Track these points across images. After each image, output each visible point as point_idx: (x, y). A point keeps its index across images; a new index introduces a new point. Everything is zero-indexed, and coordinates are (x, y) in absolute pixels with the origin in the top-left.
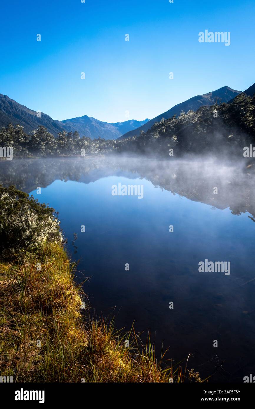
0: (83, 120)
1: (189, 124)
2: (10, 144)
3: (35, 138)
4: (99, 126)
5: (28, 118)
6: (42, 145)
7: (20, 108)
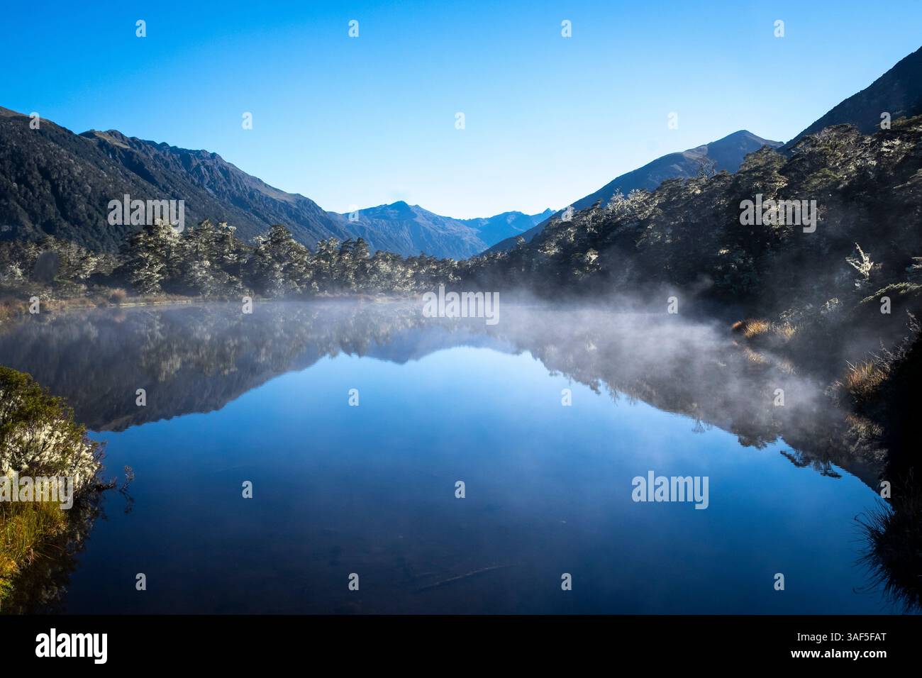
0: (395, 213)
1: (632, 222)
2: (200, 266)
3: (261, 255)
4: (434, 226)
5: (265, 206)
6: (275, 270)
7: (247, 182)
